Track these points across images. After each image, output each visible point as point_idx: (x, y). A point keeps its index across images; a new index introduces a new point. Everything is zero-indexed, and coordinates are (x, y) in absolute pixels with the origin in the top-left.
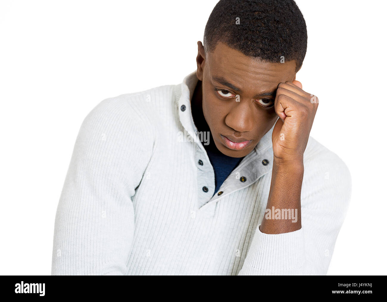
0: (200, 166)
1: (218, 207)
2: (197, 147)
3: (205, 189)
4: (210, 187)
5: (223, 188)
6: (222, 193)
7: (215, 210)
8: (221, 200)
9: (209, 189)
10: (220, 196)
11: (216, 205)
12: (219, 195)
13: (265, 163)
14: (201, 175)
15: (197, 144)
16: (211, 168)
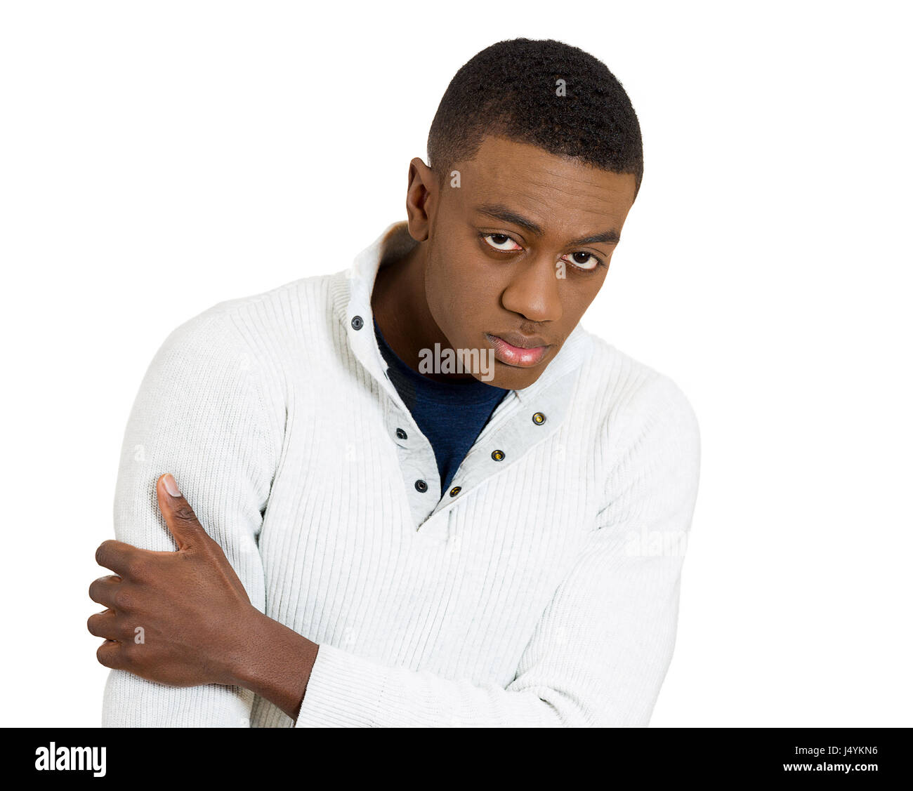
0: (401, 441)
1: (454, 521)
2: (390, 401)
3: (421, 486)
4: (430, 479)
5: (460, 480)
6: (459, 489)
7: (449, 528)
8: (458, 506)
9: (429, 483)
10: (455, 498)
11: (450, 516)
12: (452, 494)
13: (539, 420)
14: (407, 458)
15: (390, 397)
16: (424, 442)
